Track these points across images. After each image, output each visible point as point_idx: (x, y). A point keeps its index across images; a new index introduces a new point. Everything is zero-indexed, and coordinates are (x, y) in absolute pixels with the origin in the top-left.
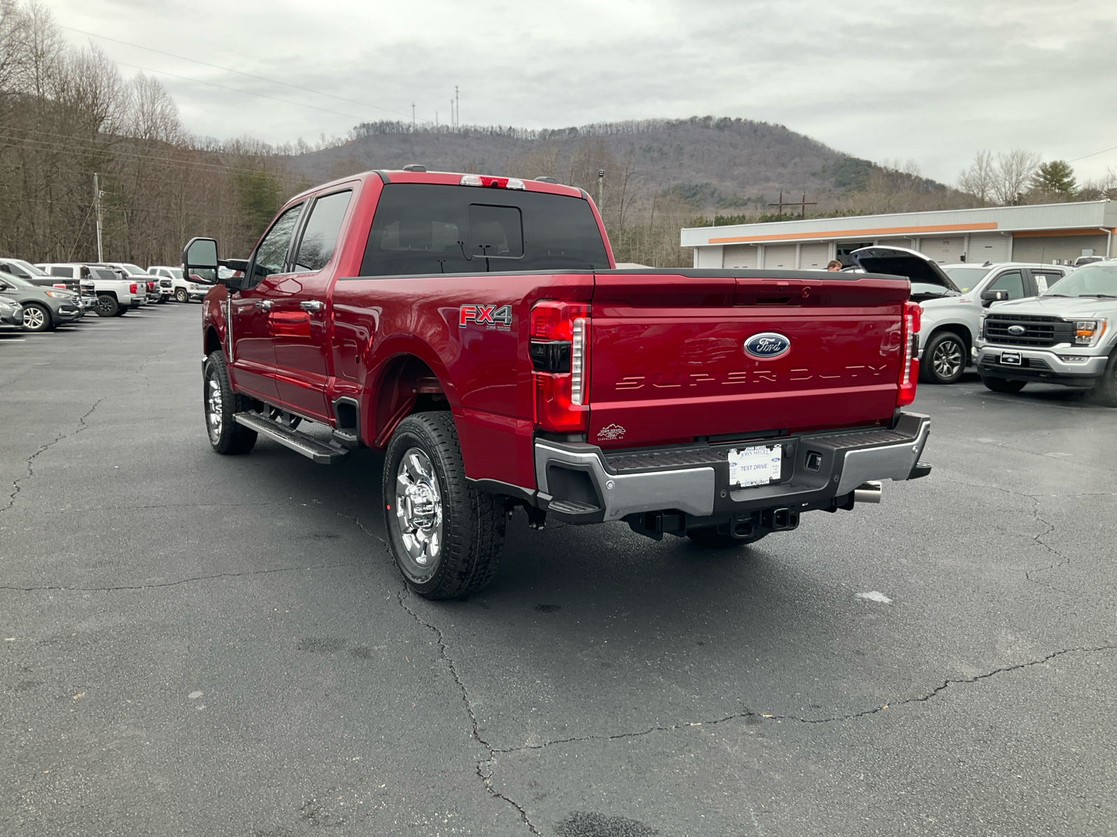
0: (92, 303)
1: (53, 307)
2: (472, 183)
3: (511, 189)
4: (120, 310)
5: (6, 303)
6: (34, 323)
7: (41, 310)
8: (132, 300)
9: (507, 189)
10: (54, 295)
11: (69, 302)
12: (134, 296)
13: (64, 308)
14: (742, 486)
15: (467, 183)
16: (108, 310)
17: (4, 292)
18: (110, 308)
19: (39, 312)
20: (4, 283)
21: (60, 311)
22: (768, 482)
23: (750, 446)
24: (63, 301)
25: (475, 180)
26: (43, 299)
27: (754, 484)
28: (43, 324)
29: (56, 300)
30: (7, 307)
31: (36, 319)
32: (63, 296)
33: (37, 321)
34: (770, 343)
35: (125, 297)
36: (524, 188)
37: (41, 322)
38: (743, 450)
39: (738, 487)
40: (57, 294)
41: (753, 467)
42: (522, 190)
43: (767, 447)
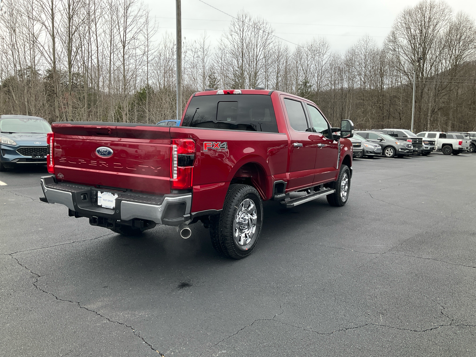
0: (431, 148)
1: (397, 149)
2: (221, 93)
3: (235, 94)
4: (456, 152)
5: (373, 146)
6: (390, 154)
7: (392, 149)
8: (459, 148)
9: (233, 94)
10: (398, 143)
11: (405, 146)
12: (460, 146)
13: (401, 149)
14: (102, 206)
15: (219, 93)
16: (448, 152)
17: (381, 142)
18: (449, 151)
19: (392, 150)
20: (381, 139)
21: (400, 150)
22: (112, 208)
23: (105, 191)
24: (403, 146)
25: (222, 92)
26: (394, 145)
27: (107, 207)
28: (392, 155)
29: (400, 145)
30: (373, 147)
31: (389, 152)
32: (402, 144)
33: (390, 153)
34: (104, 151)
35: (456, 146)
36: (241, 93)
37: (392, 154)
38: (103, 192)
39: (101, 206)
40: (400, 143)
41: (107, 200)
42: (240, 94)
43: (112, 194)
